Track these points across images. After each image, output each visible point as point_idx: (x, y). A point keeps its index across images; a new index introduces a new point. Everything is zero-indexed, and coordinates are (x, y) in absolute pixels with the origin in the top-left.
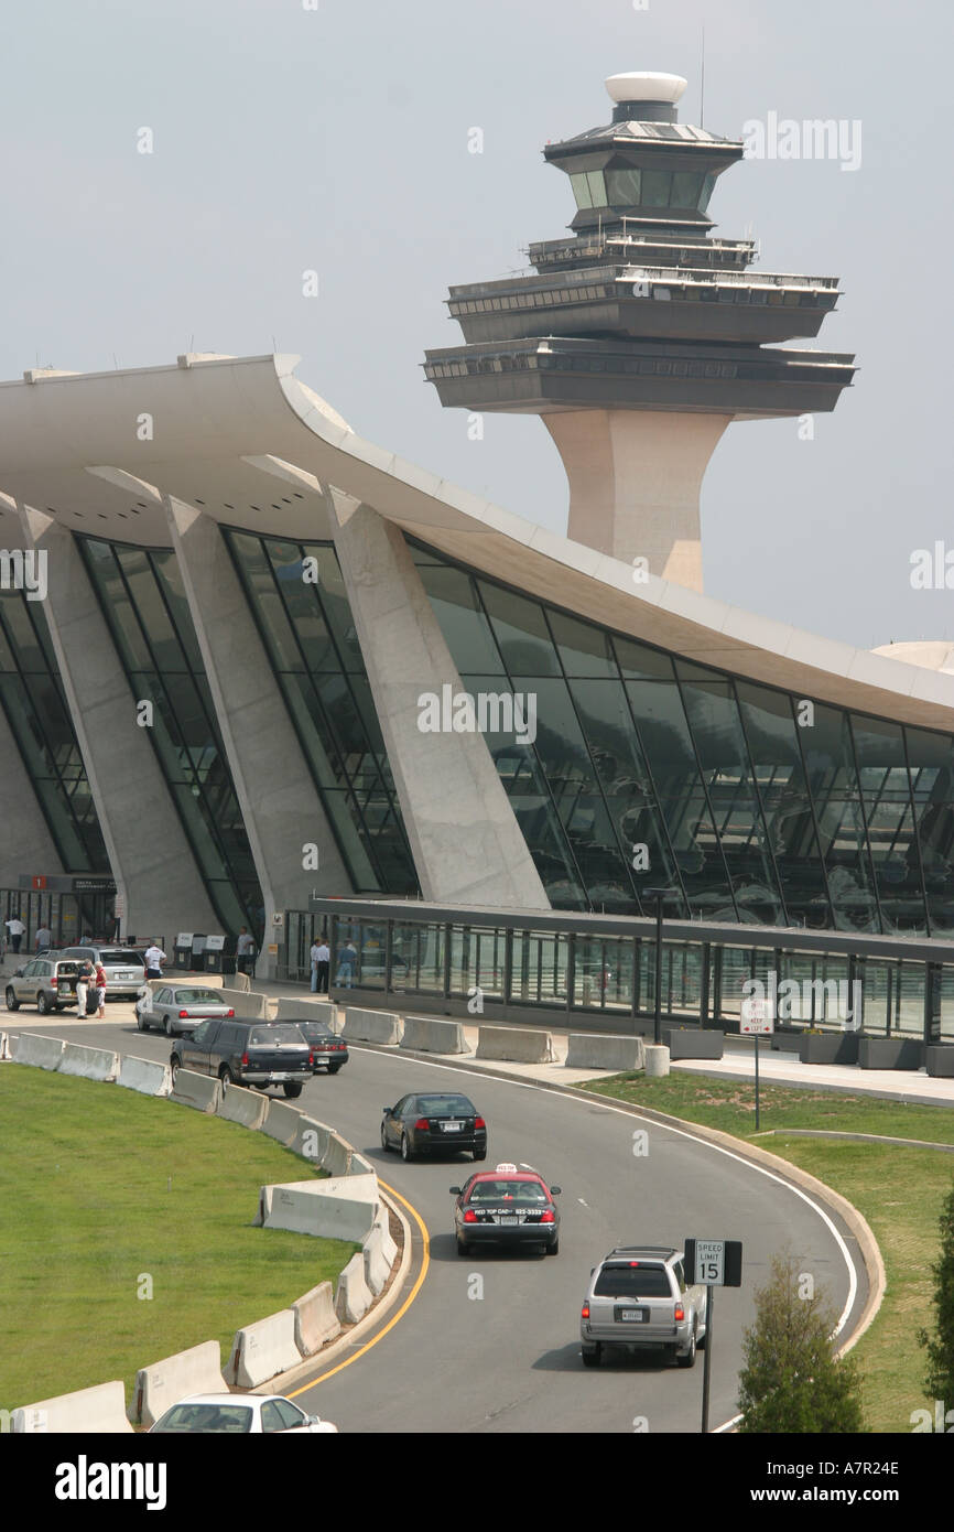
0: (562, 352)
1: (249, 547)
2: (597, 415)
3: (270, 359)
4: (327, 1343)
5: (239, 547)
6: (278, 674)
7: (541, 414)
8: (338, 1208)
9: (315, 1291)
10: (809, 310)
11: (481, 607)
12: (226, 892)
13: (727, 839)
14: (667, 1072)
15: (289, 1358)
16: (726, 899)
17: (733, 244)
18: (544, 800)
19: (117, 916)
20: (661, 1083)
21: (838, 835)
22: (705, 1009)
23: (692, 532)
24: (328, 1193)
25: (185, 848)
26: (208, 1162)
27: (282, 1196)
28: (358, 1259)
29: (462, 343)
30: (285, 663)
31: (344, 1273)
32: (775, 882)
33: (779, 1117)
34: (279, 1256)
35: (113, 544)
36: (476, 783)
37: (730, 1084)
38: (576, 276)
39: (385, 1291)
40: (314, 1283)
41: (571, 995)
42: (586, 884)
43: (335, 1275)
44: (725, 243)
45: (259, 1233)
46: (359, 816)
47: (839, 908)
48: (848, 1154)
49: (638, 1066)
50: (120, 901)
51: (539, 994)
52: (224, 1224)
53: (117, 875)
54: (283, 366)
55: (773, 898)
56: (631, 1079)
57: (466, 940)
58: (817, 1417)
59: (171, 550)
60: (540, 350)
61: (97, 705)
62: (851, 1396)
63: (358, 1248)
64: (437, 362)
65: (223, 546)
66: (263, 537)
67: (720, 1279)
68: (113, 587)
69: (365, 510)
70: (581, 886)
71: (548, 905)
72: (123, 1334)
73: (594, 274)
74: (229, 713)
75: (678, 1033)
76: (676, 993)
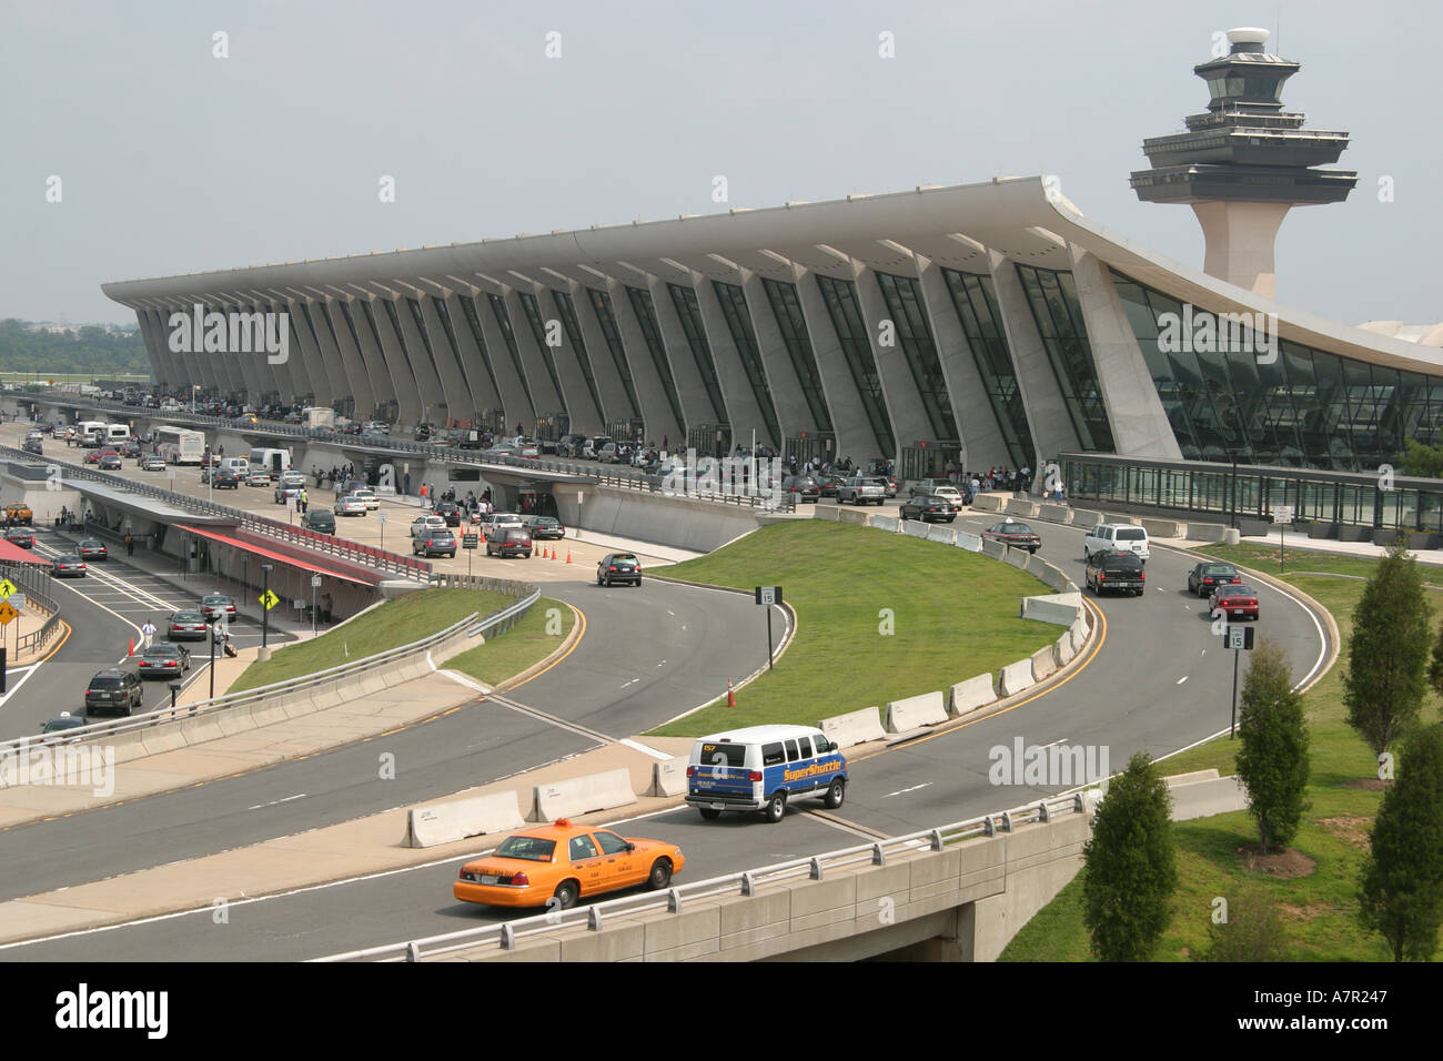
0: (1201, 172)
1: (1029, 275)
2: (1220, 204)
3: (1040, 178)
4: (1048, 676)
5: (1025, 276)
6: (1043, 338)
7: (1192, 205)
8: (1059, 609)
9: (1043, 649)
10: (1333, 149)
11: (1148, 304)
12: (1018, 450)
13: (1282, 423)
14: (1238, 542)
15: (1029, 682)
16: (1277, 454)
17: (1293, 115)
18: (1180, 403)
19: (961, 461)
20: (1234, 548)
21: (1340, 422)
22: (1260, 511)
23: (1270, 268)
24: (1056, 602)
25: (996, 427)
26: (996, 585)
27: (1032, 603)
28: (1066, 635)
29: (1149, 168)
30: (1047, 334)
31: (1060, 640)
32: (1301, 446)
33: (1294, 566)
34: (1030, 632)
35: (961, 273)
36: (1145, 394)
37: (1270, 549)
38: (1210, 133)
39: (1081, 650)
40: (1044, 645)
41: (1191, 503)
42: (1202, 446)
43: (1054, 642)
44: (1289, 115)
45: (1019, 620)
46: (1084, 411)
47: (1335, 458)
48: (1329, 584)
49: (1223, 539)
50: (963, 454)
51: (1174, 502)
52: (1002, 616)
53: (962, 441)
54: (1046, 181)
55: (1301, 454)
56: (1219, 546)
57: (1138, 475)
58: (1280, 715)
59: (989, 276)
60: (1191, 171)
61: (952, 355)
62: (1297, 704)
63: (1068, 629)
64: (1138, 179)
65: (1016, 274)
66: (1036, 269)
67: (1242, 646)
68: (961, 295)
69: (1088, 255)
70: (1199, 447)
71: (1182, 457)
72: (947, 668)
73: (1219, 132)
74: (1019, 359)
75: (1245, 523)
76: (1246, 503)
